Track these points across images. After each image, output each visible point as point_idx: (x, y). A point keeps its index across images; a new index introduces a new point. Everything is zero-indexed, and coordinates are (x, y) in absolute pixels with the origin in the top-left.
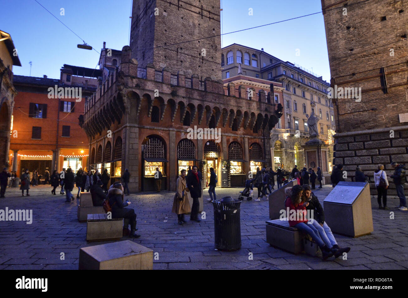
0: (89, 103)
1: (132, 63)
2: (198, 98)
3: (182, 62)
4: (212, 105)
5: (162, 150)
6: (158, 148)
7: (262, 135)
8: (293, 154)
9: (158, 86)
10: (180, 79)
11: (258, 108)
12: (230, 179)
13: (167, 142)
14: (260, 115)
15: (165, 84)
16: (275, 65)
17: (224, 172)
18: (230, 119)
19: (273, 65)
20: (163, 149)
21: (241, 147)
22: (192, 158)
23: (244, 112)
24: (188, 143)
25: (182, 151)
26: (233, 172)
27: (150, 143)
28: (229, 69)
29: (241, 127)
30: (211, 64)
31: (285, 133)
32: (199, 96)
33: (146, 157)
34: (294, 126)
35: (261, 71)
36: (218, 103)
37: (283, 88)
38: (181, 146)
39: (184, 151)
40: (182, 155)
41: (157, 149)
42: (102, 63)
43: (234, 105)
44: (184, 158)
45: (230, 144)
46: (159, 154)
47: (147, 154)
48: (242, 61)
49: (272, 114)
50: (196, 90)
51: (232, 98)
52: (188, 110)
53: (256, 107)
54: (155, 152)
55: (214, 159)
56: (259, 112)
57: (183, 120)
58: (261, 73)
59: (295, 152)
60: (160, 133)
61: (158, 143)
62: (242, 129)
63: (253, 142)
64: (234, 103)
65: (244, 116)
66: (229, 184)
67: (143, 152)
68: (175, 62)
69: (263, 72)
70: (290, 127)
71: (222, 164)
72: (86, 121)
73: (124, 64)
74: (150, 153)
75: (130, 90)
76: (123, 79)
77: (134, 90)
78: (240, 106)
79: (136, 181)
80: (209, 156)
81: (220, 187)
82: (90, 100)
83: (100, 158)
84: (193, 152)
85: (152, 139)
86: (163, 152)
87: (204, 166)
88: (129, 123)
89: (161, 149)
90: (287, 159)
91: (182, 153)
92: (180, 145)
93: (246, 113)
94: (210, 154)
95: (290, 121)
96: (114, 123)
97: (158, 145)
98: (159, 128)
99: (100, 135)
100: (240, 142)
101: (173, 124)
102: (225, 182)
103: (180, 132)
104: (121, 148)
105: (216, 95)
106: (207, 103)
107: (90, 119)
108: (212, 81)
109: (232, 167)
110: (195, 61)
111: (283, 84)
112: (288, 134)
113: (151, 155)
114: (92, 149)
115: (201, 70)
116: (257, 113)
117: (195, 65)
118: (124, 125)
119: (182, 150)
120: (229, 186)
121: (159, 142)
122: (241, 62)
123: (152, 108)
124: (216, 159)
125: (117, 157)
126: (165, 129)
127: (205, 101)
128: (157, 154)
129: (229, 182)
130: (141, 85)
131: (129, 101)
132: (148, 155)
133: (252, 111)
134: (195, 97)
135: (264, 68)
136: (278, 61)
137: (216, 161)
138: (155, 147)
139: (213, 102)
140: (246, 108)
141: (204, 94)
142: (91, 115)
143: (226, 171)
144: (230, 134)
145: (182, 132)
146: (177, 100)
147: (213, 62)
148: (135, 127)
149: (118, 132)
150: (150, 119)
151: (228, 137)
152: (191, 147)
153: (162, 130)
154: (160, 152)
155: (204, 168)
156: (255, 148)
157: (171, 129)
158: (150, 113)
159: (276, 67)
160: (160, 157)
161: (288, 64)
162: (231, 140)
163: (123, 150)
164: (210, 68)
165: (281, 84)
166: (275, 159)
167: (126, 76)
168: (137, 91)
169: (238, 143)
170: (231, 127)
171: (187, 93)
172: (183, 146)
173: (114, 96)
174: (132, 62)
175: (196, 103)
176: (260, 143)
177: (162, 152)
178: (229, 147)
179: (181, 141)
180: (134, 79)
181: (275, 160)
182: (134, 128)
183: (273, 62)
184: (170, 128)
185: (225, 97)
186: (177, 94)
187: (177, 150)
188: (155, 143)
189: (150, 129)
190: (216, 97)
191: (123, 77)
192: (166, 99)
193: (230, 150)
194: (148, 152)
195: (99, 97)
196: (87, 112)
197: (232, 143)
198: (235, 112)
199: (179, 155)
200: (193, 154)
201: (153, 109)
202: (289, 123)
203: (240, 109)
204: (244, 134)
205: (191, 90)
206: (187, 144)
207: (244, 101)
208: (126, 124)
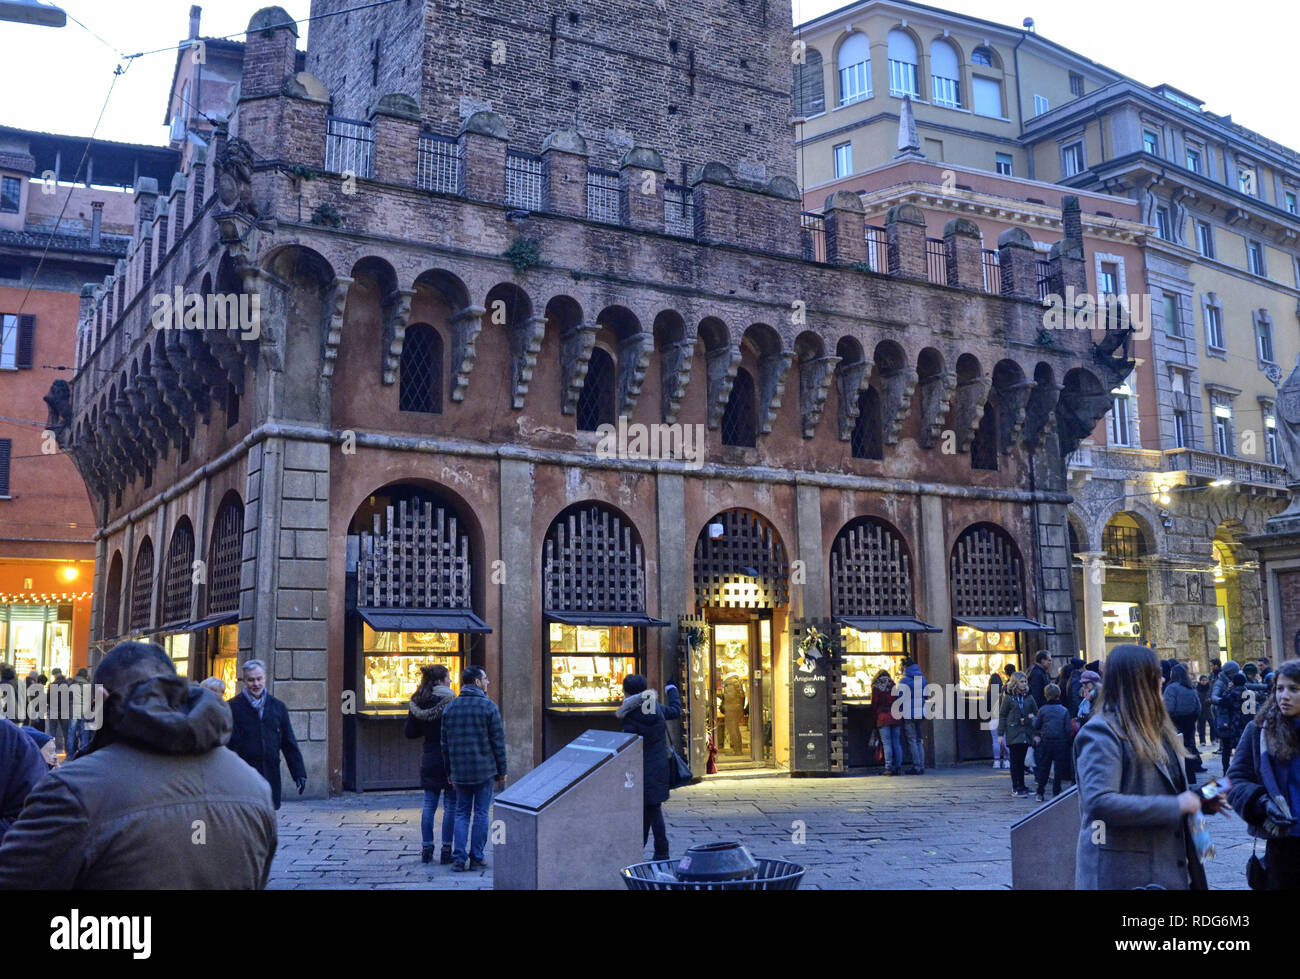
0: (96, 316)
1: (295, 97)
2: (658, 275)
3: (575, 86)
4: (736, 319)
5: (459, 566)
6: (434, 552)
7: (1024, 480)
8: (1206, 586)
9: (435, 217)
10: (557, 176)
11: (997, 332)
12: (839, 730)
13: (487, 524)
14: (1006, 371)
15: (474, 203)
16: (1098, 104)
17: (810, 690)
18: (840, 394)
19: (1084, 105)
20: (464, 559)
21: (904, 550)
22: (623, 609)
23: (917, 354)
24: (605, 527)
25: (567, 570)
26: (856, 687)
27: (390, 528)
28: (848, 129)
29: (901, 435)
30: (737, 97)
31: (1160, 470)
32: (665, 268)
33: (371, 604)
34: (1207, 430)
35: (1022, 137)
36: (772, 306)
37: (1143, 226)
38: (567, 545)
39: (579, 571)
40: (568, 596)
41: (429, 560)
42: (179, 114)
43: (861, 313)
44: (579, 608)
45: (844, 532)
46: (440, 586)
47: (377, 590)
48: (919, 86)
49: (1077, 364)
50: (650, 234)
51: (848, 277)
52: (604, 347)
53: (986, 328)
54: (422, 579)
55: (754, 617)
56: (1000, 353)
57: (577, 397)
58: (1024, 146)
59: (1218, 574)
60: (448, 474)
61: (435, 525)
62: (907, 447)
63: (972, 519)
64: (863, 302)
65: (915, 376)
66: (834, 756)
67: (351, 579)
68: (539, 92)
69: (1034, 143)
70: (1186, 438)
71: (796, 644)
72: (82, 409)
73: (255, 103)
74: (391, 584)
75: (287, 237)
76: (247, 182)
77: (305, 240)
78: (898, 318)
79: (314, 736)
80: (722, 599)
81: (786, 770)
82: (100, 303)
83: (142, 607)
84: (629, 578)
85: (403, 504)
86: (466, 577)
87: (692, 653)
88: (278, 418)
89: (453, 558)
90: (1171, 613)
91: (568, 583)
92: (561, 540)
93: (929, 360)
94: (731, 586)
95: (1185, 407)
96: (207, 422)
97: (434, 539)
98: (444, 444)
99: (148, 484)
100: (896, 522)
101: (520, 421)
102: (811, 746)
103: (560, 464)
104: (240, 555)
105: (756, 263)
106: (709, 303)
107: (98, 400)
108: (738, 187)
109: (852, 661)
110: (647, 84)
111: (1140, 207)
112: (1174, 478)
113: (396, 591)
114: (109, 559)
115: (681, 131)
116: (988, 357)
117: (647, 103)
118: (255, 432)
119: (573, 566)
120: (835, 768)
121: (441, 523)
122: (912, 94)
123: (400, 333)
124: (766, 613)
125: (222, 604)
126: (476, 448)
127: (700, 293)
128: (429, 585)
129: (834, 744)
130: (341, 212)
131: (279, 297)
132: (383, 591)
133: (965, 347)
134: (639, 275)
135: (1041, 118)
136: (1110, 82)
137: (765, 625)
138: (422, 552)
139: (744, 301)
140: (927, 331)
141: (691, 255)
142: (104, 382)
143: (816, 684)
144: (840, 479)
145: (572, 465)
146: (542, 292)
147: (746, 85)
148: (309, 439)
149: (224, 467)
150: (394, 395)
151: (830, 495)
152: (622, 548)
153: (458, 455)
154: (447, 579)
155: (696, 669)
156: (985, 556)
157: (507, 449)
158: (394, 364)
159: (1105, 113)
160: (447, 605)
161: (1169, 95)
162: (848, 511)
163: (246, 568)
164: (734, 117)
165: (1134, 202)
166: (1110, 613)
167: (264, 167)
168: (324, 246)
169: (887, 526)
170: (847, 435)
171: (596, 249)
172: (578, 546)
173: (204, 272)
174: (295, 90)
175: (647, 306)
176: (1013, 524)
177: (459, 579)
178: (836, 548)
179: (562, 518)
180: (307, 179)
181: (1107, 620)
182: (303, 446)
183: (1088, 88)
184: (502, 442)
185: (810, 272)
186: (543, 257)
187: (544, 564)
188: (422, 525)
189: (392, 449)
190: (757, 271)
191: (247, 170)
192: (478, 282)
193: (840, 568)
194: (384, 578)
195: (140, 286)
196: (87, 365)
197: (853, 524)
198: (869, 354)
199: (556, 595)
200: (634, 585)
201: (407, 342)
202: (1179, 413)
203: (897, 336)
204: (919, 477)
205: (616, 234)
206: (600, 534)
207: (916, 290)
208: (264, 422)
